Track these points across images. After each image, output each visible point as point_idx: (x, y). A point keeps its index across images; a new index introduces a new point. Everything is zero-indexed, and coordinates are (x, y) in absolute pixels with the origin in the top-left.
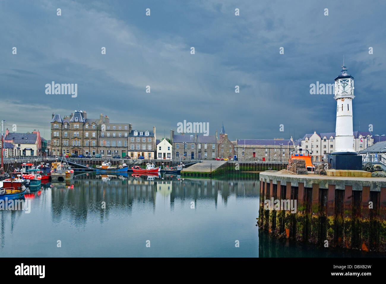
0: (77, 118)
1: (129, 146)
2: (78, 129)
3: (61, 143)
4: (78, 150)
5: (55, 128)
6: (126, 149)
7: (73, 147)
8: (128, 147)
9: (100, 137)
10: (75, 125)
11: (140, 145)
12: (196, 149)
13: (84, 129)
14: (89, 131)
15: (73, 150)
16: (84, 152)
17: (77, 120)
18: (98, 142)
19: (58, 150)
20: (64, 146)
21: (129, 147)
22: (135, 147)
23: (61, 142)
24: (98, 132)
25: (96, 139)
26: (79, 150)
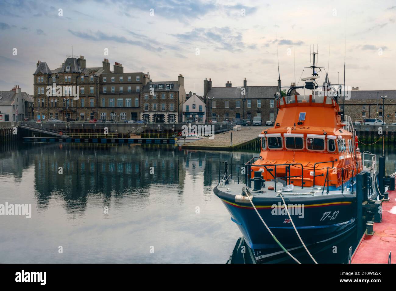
0: (68, 68)
1: (141, 105)
2: (69, 82)
3: (47, 103)
4: (70, 112)
5: (40, 83)
6: (137, 111)
7: (63, 109)
8: (139, 107)
9: (101, 93)
10: (66, 77)
11: (157, 105)
12: (243, 108)
13: (78, 83)
14: (85, 85)
15: (64, 113)
16: (79, 115)
17: (69, 70)
18: (97, 101)
19: (44, 114)
20: (51, 108)
21: (141, 108)
22: (149, 108)
23: (47, 101)
24: (98, 87)
25: (94, 97)
26: (72, 113)
